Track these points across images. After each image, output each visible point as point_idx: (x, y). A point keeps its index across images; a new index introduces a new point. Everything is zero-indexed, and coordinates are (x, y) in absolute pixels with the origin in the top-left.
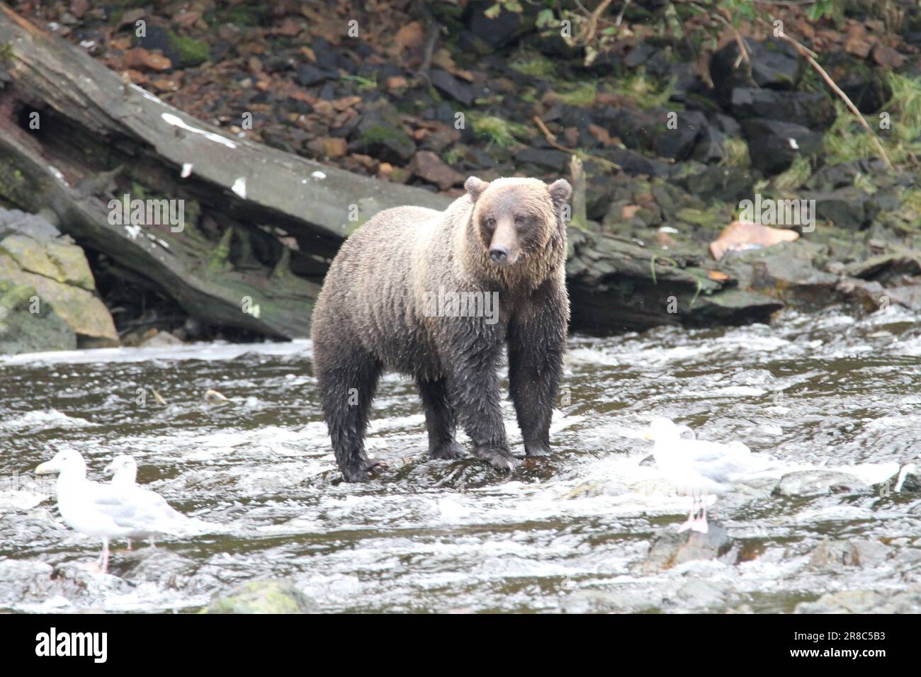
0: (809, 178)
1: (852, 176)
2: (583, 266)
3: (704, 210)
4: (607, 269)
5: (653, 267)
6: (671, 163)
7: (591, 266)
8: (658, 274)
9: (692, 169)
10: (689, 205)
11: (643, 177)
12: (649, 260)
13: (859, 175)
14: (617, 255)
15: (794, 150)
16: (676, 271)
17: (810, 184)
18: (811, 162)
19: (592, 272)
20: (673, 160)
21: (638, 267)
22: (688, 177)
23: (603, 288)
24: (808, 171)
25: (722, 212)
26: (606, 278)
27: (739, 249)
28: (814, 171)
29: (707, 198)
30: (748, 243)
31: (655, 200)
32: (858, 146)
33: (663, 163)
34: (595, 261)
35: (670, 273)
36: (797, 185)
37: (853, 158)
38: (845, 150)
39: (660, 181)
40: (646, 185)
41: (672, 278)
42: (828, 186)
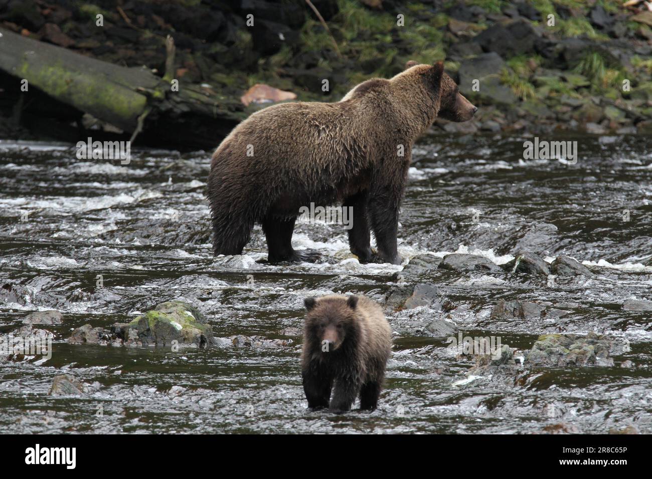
0: (291, 59)
1: (317, 60)
2: (170, 106)
3: (228, 74)
4: (185, 108)
5: (215, 110)
6: (203, 43)
7: (175, 107)
8: (218, 115)
9: (217, 48)
10: (218, 71)
11: (188, 50)
12: (213, 105)
13: (321, 60)
14: (191, 100)
15: (282, 41)
16: (230, 113)
17: (291, 63)
18: (293, 49)
19: (175, 110)
20: (204, 41)
21: (205, 109)
22: (217, 53)
23: (181, 121)
24: (290, 55)
25: (239, 77)
26: (184, 115)
27: (258, 102)
28: (294, 55)
29: (229, 68)
30: (265, 99)
31: (197, 66)
32: (318, 41)
33: (199, 42)
34: (178, 103)
35: (225, 115)
36: (283, 63)
37: (315, 49)
38: (310, 43)
39: (199, 54)
40: (190, 56)
41: (227, 118)
42: (303, 66)
